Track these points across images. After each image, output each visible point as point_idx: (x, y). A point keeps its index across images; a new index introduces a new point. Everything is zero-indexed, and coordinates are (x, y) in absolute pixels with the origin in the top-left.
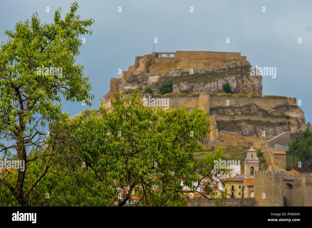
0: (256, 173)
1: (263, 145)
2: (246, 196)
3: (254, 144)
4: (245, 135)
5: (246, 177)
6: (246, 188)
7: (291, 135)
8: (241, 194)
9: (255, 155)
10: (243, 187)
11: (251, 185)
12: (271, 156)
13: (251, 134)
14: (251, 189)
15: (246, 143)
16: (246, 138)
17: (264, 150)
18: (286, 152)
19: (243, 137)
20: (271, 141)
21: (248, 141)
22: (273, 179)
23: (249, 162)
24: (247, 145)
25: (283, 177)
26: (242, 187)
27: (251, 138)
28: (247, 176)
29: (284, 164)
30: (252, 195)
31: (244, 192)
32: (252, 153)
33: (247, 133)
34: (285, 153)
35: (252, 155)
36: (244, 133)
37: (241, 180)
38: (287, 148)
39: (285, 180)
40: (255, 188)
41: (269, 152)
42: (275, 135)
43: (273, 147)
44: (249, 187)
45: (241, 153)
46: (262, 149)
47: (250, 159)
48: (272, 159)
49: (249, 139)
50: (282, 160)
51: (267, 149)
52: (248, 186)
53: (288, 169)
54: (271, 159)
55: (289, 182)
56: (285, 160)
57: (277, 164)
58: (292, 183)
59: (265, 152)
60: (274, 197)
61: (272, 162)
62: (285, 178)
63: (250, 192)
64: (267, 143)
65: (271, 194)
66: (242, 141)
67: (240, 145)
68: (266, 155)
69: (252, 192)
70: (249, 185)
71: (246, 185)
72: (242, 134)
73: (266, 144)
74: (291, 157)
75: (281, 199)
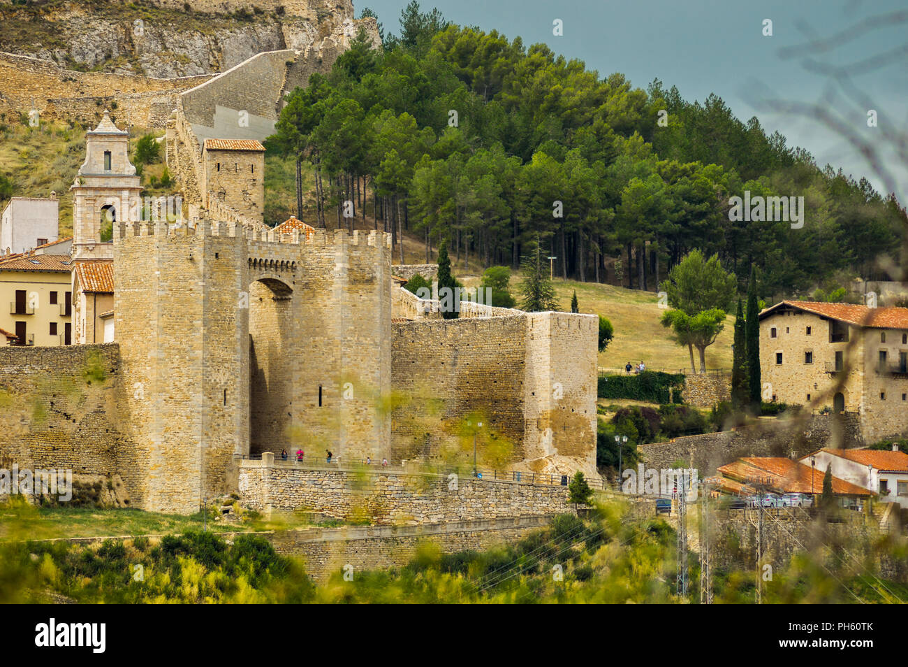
0: (122, 235)
1: (162, 110)
2: (81, 338)
3: (121, 106)
4: (83, 68)
5: (79, 253)
6: (82, 302)
7: (289, 64)
8: (61, 329)
9: (120, 150)
10: (68, 294)
11: (105, 289)
12: (195, 157)
13: (106, 62)
14: (103, 306)
15: (85, 101)
16: (86, 78)
17: (169, 135)
18: (264, 144)
19: (72, 73)
20: (198, 95)
21: (97, 93)
22: (199, 257)
23: (95, 183)
24: (88, 111)
25: (245, 251)
26: (61, 299)
27: (107, 77)
28: (86, 247)
29: (257, 195)
30: (109, 335)
31: (73, 320)
32: (106, 145)
33: (90, 59)
34: (261, 147)
35: (108, 153)
36: (78, 59)
37: (57, 266)
38: (269, 125)
39: (254, 264)
40: (118, 300)
41: (187, 143)
42: (216, 68)
43: (208, 118)
44: (94, 294)
45: (64, 146)
46: (157, 131)
47: (100, 168)
48: (203, 171)
49: (98, 84)
50: (245, 175)
51: (178, 127)
52: (87, 293)
53: (273, 217)
54: (197, 172)
55: (272, 274)
56: (260, 176)
57: (222, 194)
58: (285, 278)
59: (171, 143)
60: (206, 338)
61: (203, 187)
62: (256, 255)
63: (99, 321)
64: (179, 101)
65: (192, 328)
66: (68, 92)
67: (60, 109)
68: (175, 153)
69: (105, 318)
70: (95, 287)
71: (81, 290)
72: (68, 59)
73: (174, 105)
74: (289, 166)
75: (238, 347)
